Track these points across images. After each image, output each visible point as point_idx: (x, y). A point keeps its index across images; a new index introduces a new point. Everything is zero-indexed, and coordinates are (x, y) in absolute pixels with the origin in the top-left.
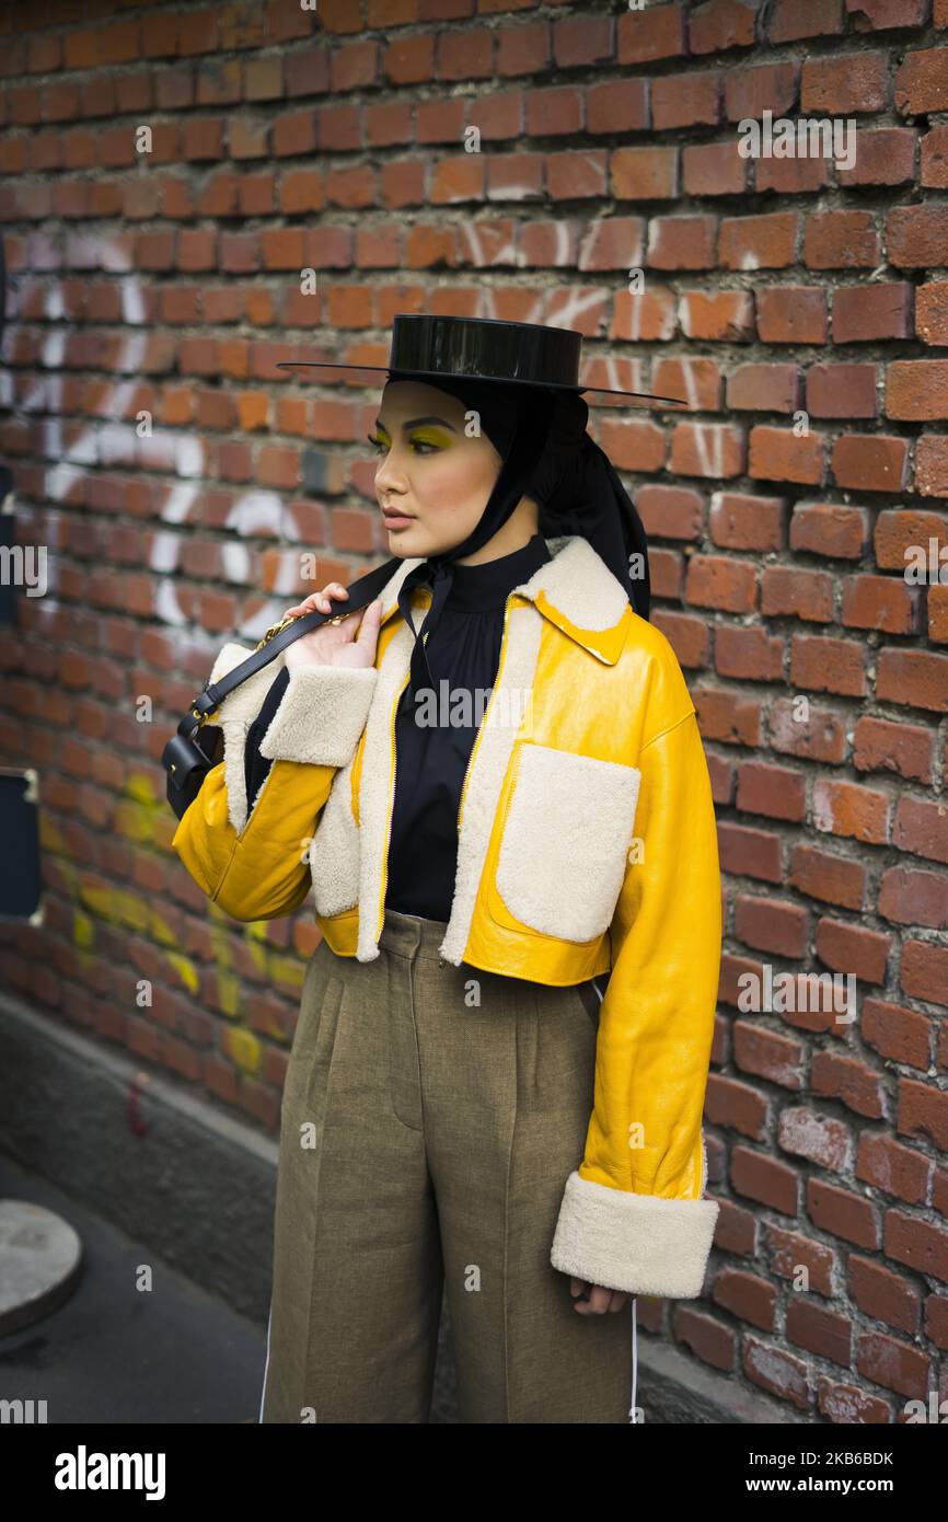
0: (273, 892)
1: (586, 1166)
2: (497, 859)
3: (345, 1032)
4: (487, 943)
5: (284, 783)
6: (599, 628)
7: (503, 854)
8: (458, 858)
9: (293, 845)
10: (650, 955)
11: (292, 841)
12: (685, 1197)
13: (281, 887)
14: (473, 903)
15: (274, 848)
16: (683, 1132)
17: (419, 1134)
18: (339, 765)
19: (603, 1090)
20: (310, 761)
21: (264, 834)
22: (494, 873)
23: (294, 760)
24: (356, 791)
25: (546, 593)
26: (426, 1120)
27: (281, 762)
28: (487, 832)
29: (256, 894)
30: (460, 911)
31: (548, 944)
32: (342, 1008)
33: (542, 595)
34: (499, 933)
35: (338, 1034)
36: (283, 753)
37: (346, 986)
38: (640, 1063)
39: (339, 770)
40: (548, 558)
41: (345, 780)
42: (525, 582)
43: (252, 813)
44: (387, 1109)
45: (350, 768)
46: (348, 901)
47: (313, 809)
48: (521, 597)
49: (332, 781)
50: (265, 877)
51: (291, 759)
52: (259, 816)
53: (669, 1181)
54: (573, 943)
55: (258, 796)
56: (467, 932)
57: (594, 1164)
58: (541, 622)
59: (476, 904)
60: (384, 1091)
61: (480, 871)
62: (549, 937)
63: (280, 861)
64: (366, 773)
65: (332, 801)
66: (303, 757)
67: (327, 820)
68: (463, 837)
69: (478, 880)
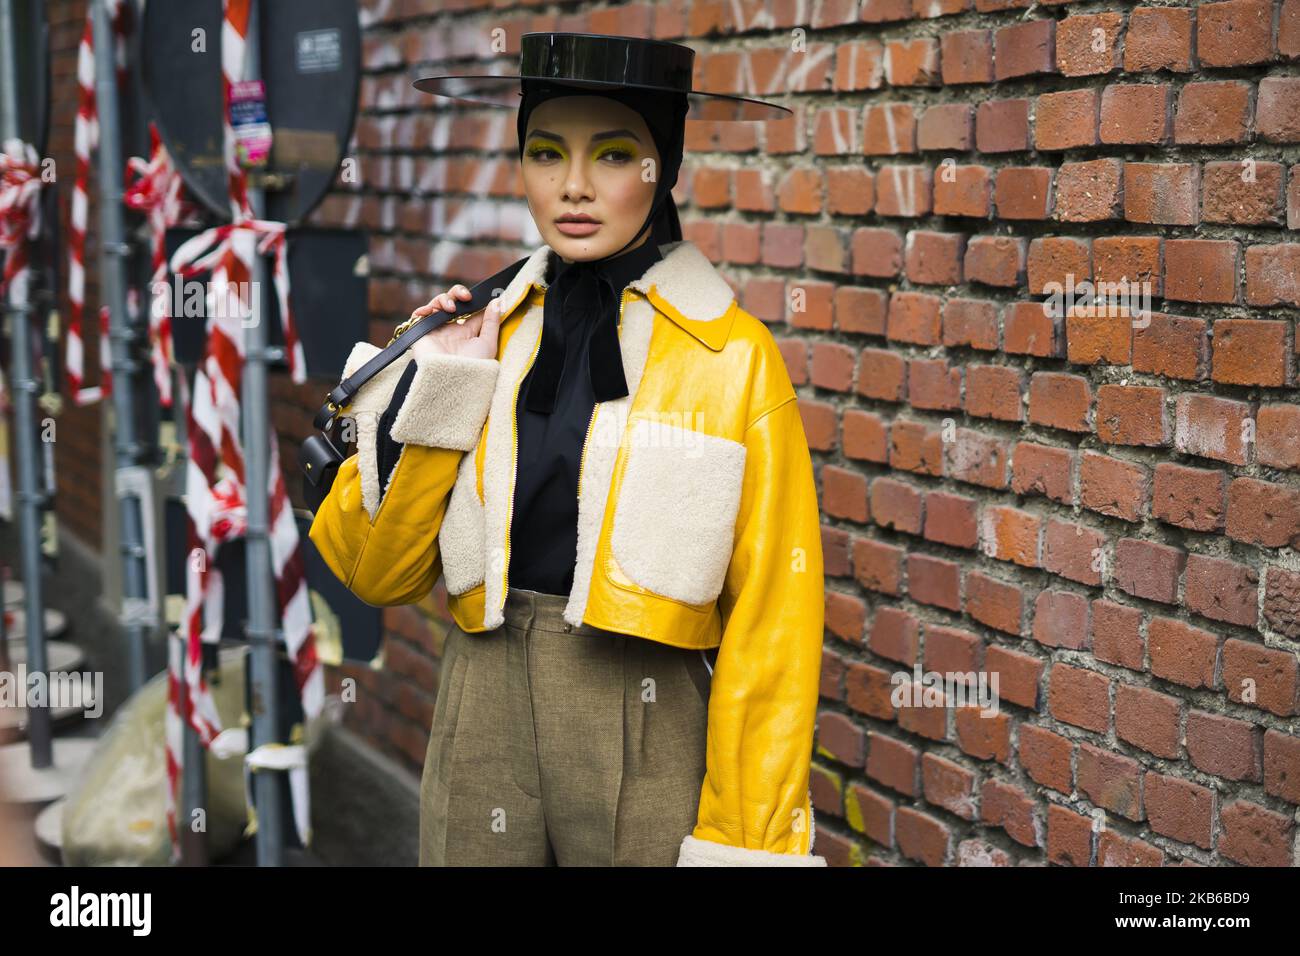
0: (404, 576)
1: (699, 828)
2: (612, 525)
3: (468, 704)
4: (604, 603)
5: (414, 467)
6: (707, 317)
7: (618, 520)
8: (579, 527)
9: (425, 527)
10: (758, 620)
11: (421, 524)
12: (794, 853)
13: (413, 570)
14: (591, 566)
15: (406, 531)
16: (791, 790)
17: (537, 801)
18: (466, 449)
19: (715, 751)
20: (437, 445)
21: (396, 517)
22: (609, 537)
23: (424, 444)
24: (480, 472)
25: (657, 288)
26: (543, 787)
27: (411, 446)
28: (603, 500)
29: (390, 577)
30: (580, 575)
31: (661, 604)
32: (466, 682)
33: (654, 289)
34: (614, 594)
35: (462, 706)
36: (411, 437)
37: (471, 661)
38: (750, 723)
39: (465, 454)
40: (659, 258)
41: (470, 462)
42: (639, 277)
43: (384, 497)
44: (507, 777)
45: (475, 452)
46: (476, 578)
47: (441, 492)
48: (634, 291)
49: (459, 466)
50: (397, 560)
51: (421, 443)
52: (391, 500)
53: (779, 837)
54: (685, 604)
55: (390, 480)
56: (587, 595)
57: (708, 824)
58: (654, 313)
59: (594, 571)
60: (504, 760)
61: (597, 536)
62: (663, 598)
63: (412, 544)
64: (490, 454)
65: (459, 484)
66: (431, 441)
67: (454, 502)
68: (582, 507)
69: (595, 545)
